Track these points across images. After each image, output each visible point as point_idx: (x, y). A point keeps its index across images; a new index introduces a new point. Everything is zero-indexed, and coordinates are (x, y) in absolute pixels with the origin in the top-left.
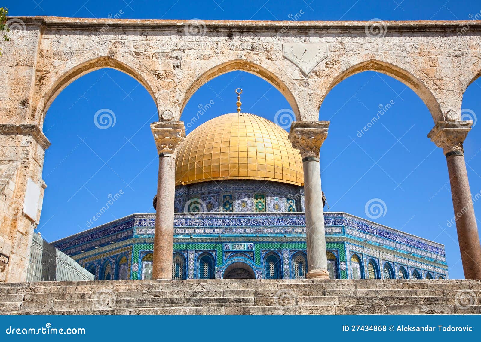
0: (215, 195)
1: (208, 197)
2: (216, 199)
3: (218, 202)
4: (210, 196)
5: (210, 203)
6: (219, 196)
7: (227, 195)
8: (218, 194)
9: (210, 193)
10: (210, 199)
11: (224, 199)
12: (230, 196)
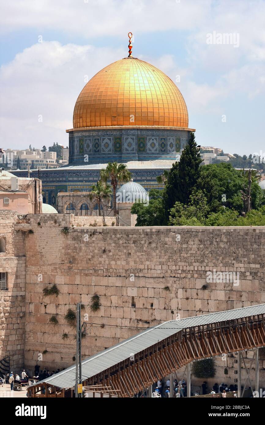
0: (156, 137)
1: (151, 138)
2: (157, 140)
3: (158, 142)
4: (153, 138)
5: (153, 143)
6: (159, 139)
7: (163, 138)
8: (158, 137)
9: (153, 136)
10: (153, 140)
11: (161, 141)
12: (164, 139)
